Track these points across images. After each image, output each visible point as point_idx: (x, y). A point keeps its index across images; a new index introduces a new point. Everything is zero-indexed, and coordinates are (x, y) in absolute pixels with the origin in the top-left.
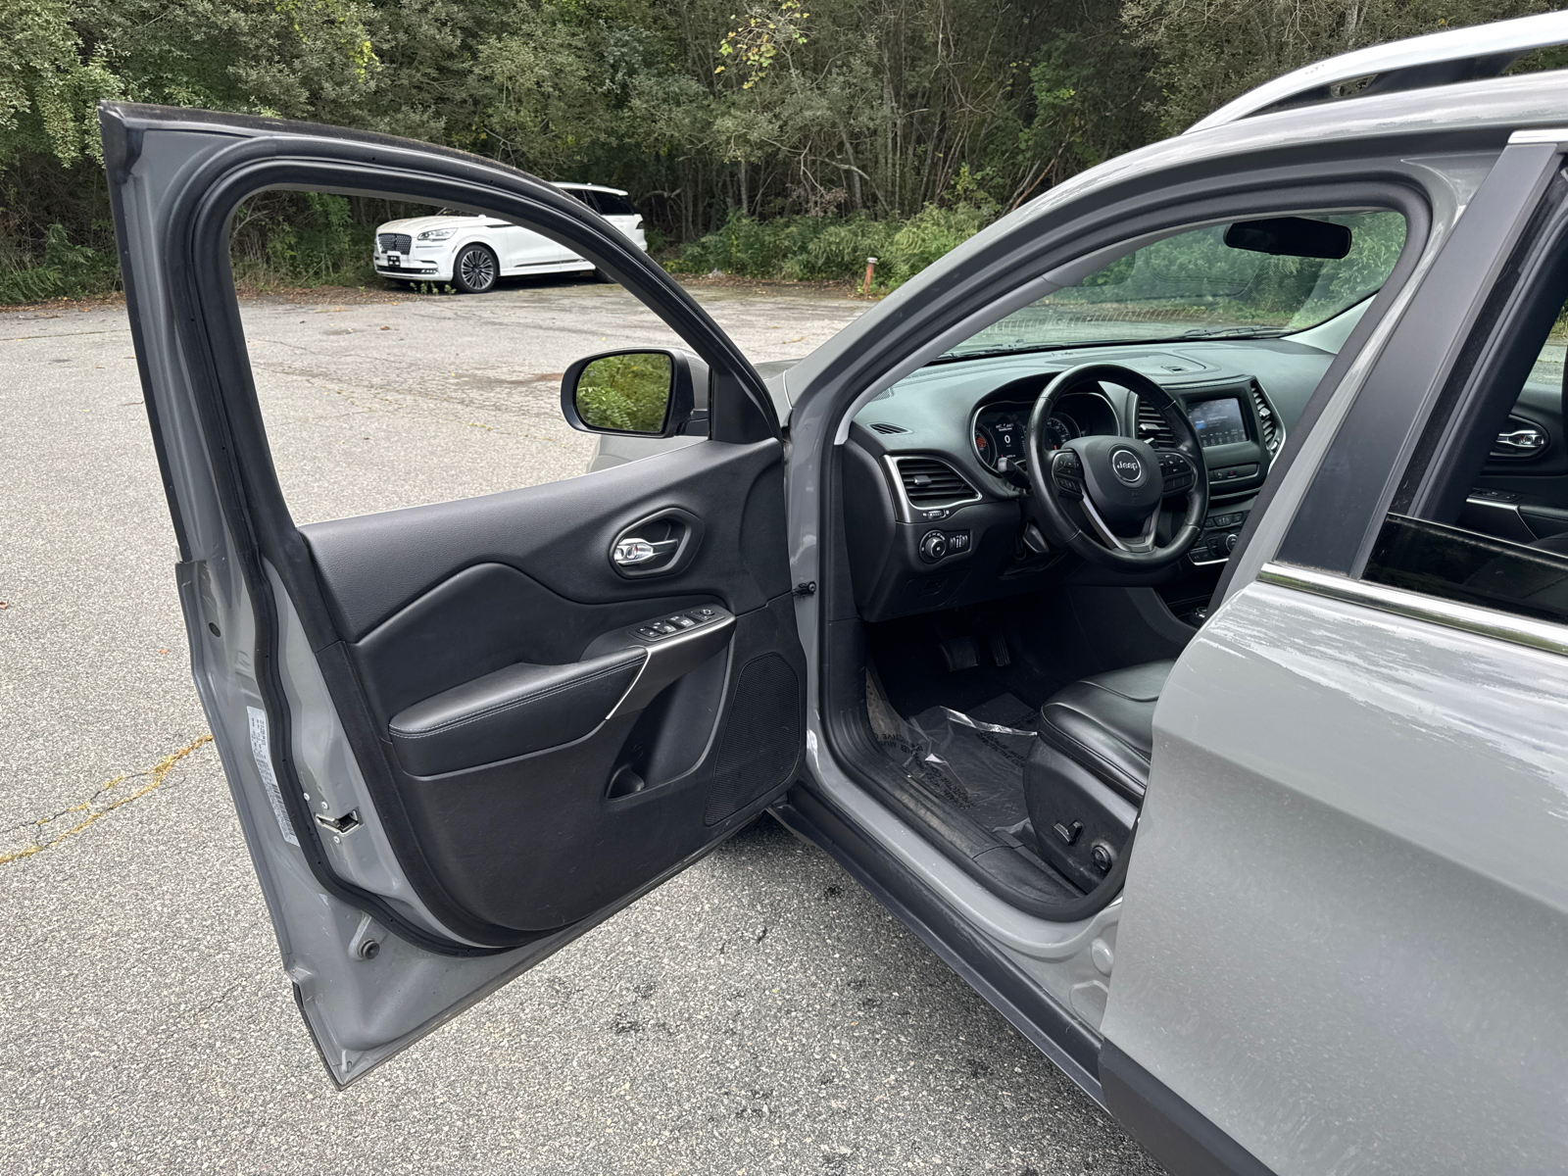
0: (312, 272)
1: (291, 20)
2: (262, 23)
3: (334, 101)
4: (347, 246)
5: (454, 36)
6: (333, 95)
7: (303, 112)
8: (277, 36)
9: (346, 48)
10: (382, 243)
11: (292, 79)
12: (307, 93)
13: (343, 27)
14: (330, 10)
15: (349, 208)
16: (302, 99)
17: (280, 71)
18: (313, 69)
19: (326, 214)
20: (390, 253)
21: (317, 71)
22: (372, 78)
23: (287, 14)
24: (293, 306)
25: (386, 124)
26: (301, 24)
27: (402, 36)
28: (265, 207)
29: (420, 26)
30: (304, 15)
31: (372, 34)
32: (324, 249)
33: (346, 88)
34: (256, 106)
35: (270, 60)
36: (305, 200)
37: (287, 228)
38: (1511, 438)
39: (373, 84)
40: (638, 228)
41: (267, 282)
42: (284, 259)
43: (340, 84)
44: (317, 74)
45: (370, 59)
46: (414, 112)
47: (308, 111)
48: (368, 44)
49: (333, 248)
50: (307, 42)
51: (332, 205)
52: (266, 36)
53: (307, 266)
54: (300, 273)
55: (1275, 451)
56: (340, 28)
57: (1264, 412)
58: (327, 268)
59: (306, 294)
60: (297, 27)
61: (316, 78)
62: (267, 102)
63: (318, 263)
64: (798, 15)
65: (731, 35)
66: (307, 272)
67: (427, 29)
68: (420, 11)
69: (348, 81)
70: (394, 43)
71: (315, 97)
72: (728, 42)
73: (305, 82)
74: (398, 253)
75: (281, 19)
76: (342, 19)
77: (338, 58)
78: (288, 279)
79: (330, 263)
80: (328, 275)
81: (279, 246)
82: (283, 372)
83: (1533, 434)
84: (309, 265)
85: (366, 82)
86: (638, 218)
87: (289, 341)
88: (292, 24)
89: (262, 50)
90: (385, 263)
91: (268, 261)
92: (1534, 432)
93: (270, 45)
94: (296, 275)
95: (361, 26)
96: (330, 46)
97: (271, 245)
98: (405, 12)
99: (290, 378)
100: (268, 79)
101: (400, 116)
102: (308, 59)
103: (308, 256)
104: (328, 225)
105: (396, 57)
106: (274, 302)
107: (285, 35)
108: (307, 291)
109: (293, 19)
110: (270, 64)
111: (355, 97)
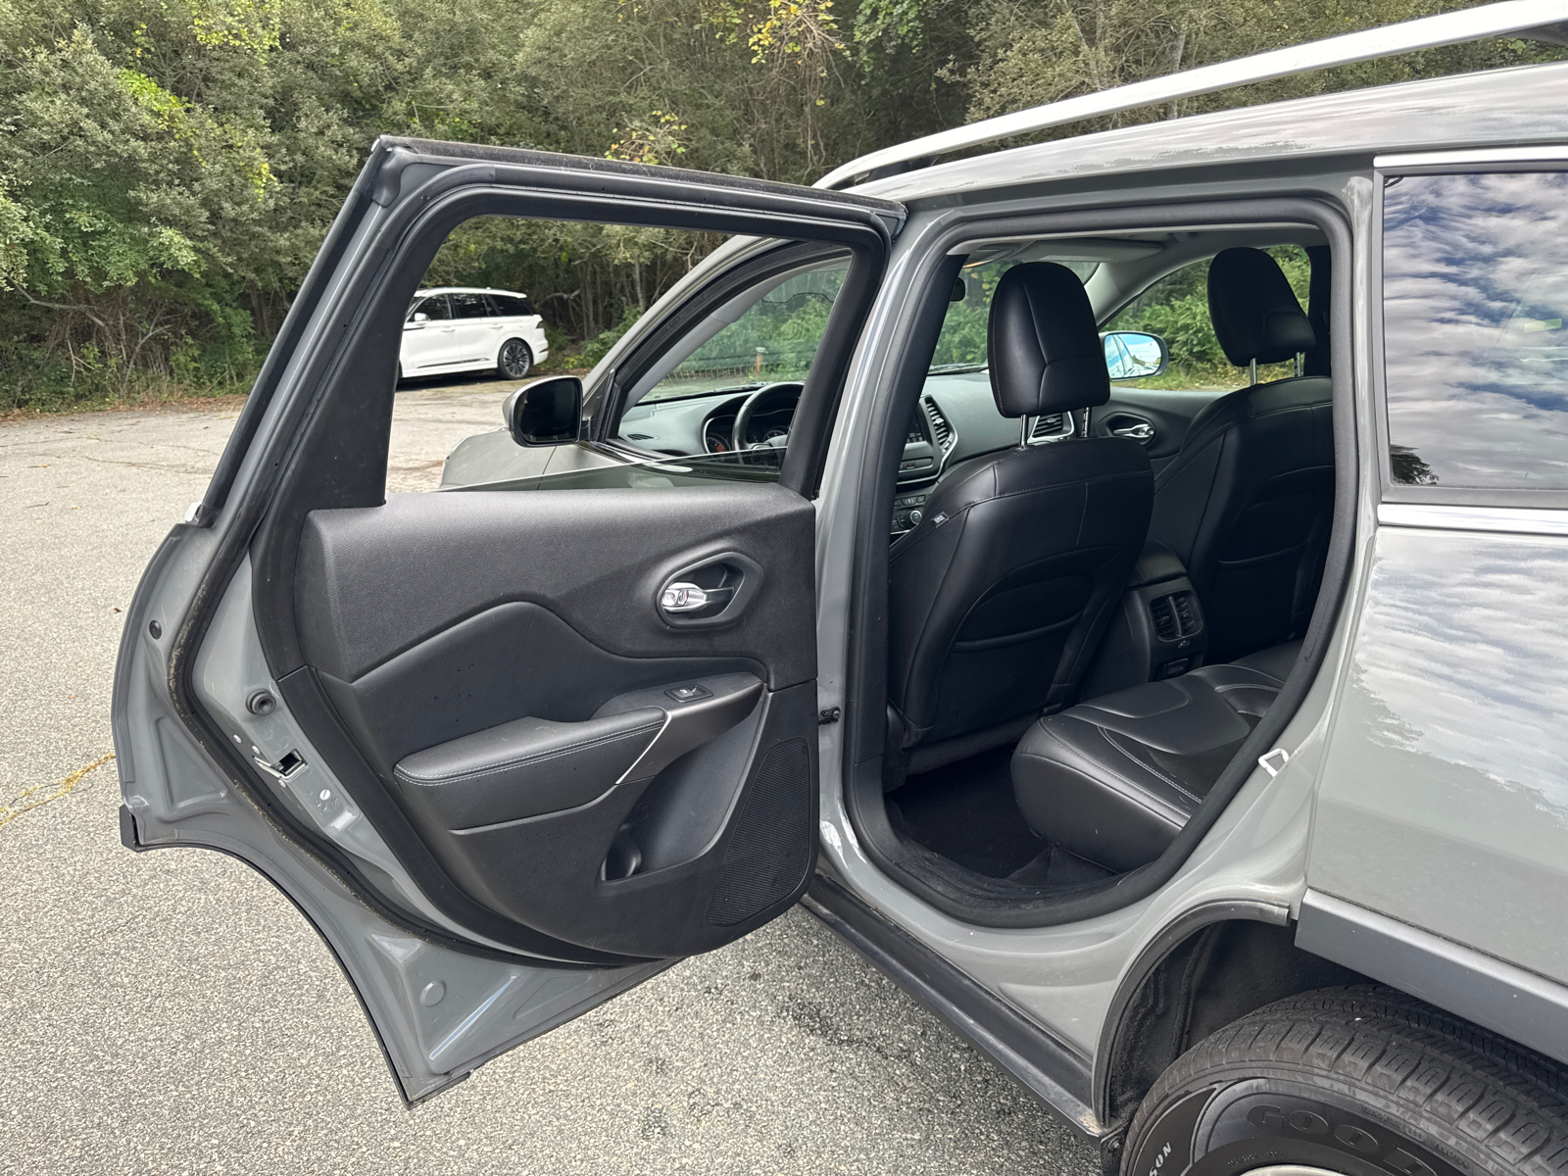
0: (215, 382)
1: (190, 147)
2: (161, 150)
3: (234, 220)
4: (250, 356)
5: (351, 156)
6: (233, 214)
7: (204, 231)
8: (177, 161)
9: (245, 171)
11: (192, 200)
12: (208, 213)
13: (241, 151)
14: (228, 136)
15: (251, 319)
16: (203, 219)
17: (180, 194)
18: (212, 191)
19: (229, 326)
21: (217, 193)
22: (271, 197)
23: (186, 141)
24: (197, 414)
25: (285, 239)
26: (199, 150)
27: (300, 158)
28: (167, 322)
29: (317, 148)
30: (203, 141)
31: (270, 156)
32: (228, 359)
33: (245, 208)
34: (157, 226)
35: (170, 184)
36: (208, 314)
37: (190, 341)
38: (1133, 432)
39: (271, 203)
40: (538, 327)
41: (171, 394)
42: (188, 371)
43: (239, 204)
44: (216, 195)
45: (269, 179)
46: (313, 227)
47: (208, 230)
48: (266, 166)
49: (237, 359)
50: (206, 167)
51: (234, 318)
52: (165, 162)
53: (211, 377)
54: (204, 383)
55: (947, 449)
56: (238, 153)
57: (939, 421)
58: (231, 378)
59: (210, 403)
60: (196, 153)
61: (216, 199)
62: (168, 222)
63: (222, 373)
64: (676, 127)
65: (614, 147)
66: (211, 382)
67: (324, 151)
68: (317, 134)
69: (247, 200)
70: (291, 165)
71: (215, 217)
72: (611, 154)
73: (205, 203)
75: (180, 146)
76: (240, 144)
77: (237, 180)
78: (193, 390)
79: (234, 373)
80: (232, 384)
81: (182, 359)
82: (186, 472)
83: (1146, 427)
84: (212, 376)
85: (265, 201)
86: (537, 318)
87: (193, 445)
88: (191, 150)
89: (162, 175)
91: (171, 373)
92: (1146, 425)
93: (170, 170)
94: (200, 385)
95: (258, 150)
96: (228, 169)
97: (174, 358)
98: (302, 135)
99: (192, 476)
100: (169, 201)
101: (299, 231)
102: (207, 182)
103: (212, 367)
104: (232, 336)
105: (297, 177)
106: (178, 411)
107: (185, 160)
108: (211, 400)
109: (192, 145)
110: (170, 188)
111: (255, 216)
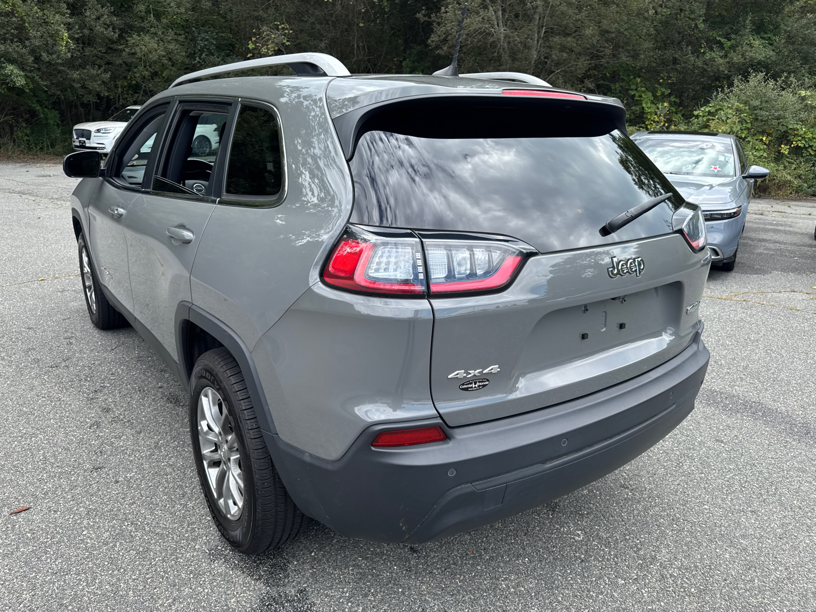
0: (38, 148)
1: (24, 22)
2: (7, 22)
3: (48, 62)
4: (59, 135)
5: (115, 32)
6: (47, 59)
7: (31, 67)
8: (16, 28)
9: (55, 36)
10: (76, 134)
11: (24, 50)
12: (33, 58)
13: (53, 26)
14: (45, 17)
15: (59, 116)
16: (30, 61)
17: (18, 46)
18: (36, 46)
19: (47, 119)
20: (80, 139)
21: (38, 47)
22: (69, 52)
23: (22, 18)
24: (25, 164)
25: (77, 75)
26: (29, 23)
27: (86, 31)
28: (11, 114)
29: (96, 27)
30: (31, 19)
31: (69, 29)
32: (46, 136)
33: (54, 56)
34: (4, 63)
35: (12, 41)
36: (35, 111)
37: (24, 125)
39: (69, 55)
40: (215, 130)
41: (13, 152)
42: (23, 141)
43: (51, 54)
44: (39, 49)
45: (67, 42)
46: (93, 69)
47: (34, 67)
48: (66, 34)
49: (51, 137)
50: (32, 33)
51: (49, 115)
52: (9, 29)
53: (36, 145)
54: (32, 148)
56: (51, 26)
58: (48, 146)
59: (34, 158)
60: (27, 25)
61: (38, 50)
62: (12, 61)
63: (42, 143)
64: (287, 31)
65: (253, 39)
66: (36, 148)
67: (99, 29)
68: (96, 19)
69: (56, 52)
70: (81, 35)
71: (37, 59)
72: (252, 42)
73: (33, 52)
74: (84, 139)
75: (18, 21)
76: (52, 21)
77: (50, 41)
78: (26, 151)
79: (49, 143)
80: (48, 149)
81: (20, 134)
82: (9, 192)
84: (37, 144)
85: (66, 54)
86: (215, 126)
88: (25, 23)
89: (7, 35)
90: (78, 144)
91: (14, 141)
93: (12, 33)
94: (30, 149)
95: (62, 26)
96: (45, 35)
97: (16, 134)
98: (88, 19)
99: (11, 195)
100: (11, 50)
101: (85, 71)
102: (33, 41)
103: (37, 139)
104: (47, 124)
105: (84, 41)
106: (16, 162)
107: (21, 28)
108: (35, 157)
109: (25, 20)
110: (12, 43)
111: (60, 61)
